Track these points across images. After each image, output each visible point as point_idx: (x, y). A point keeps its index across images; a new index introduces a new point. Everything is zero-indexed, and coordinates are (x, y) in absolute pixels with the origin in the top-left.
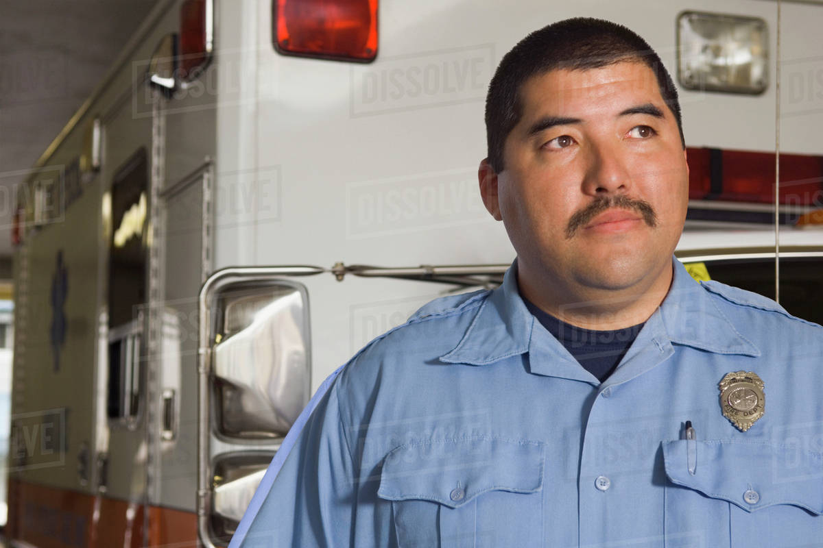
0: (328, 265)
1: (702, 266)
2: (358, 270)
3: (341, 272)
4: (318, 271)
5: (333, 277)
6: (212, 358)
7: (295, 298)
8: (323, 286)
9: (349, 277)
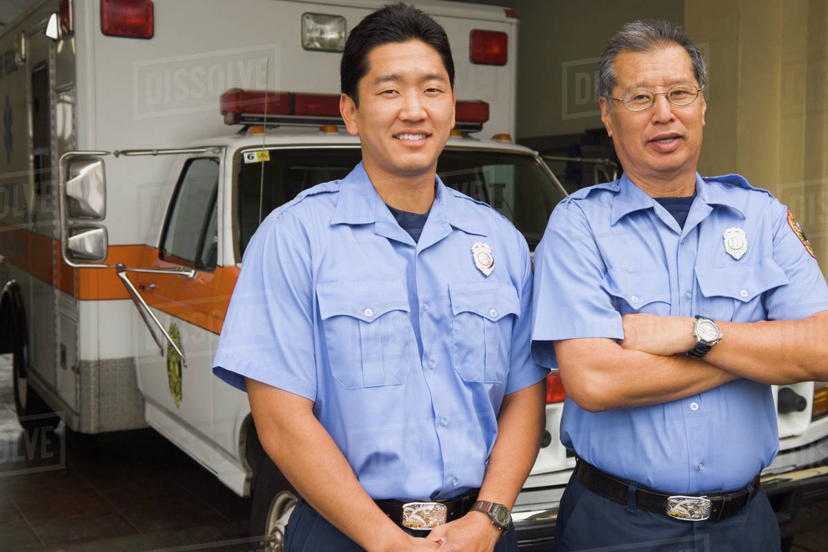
0: (112, 151)
1: (268, 152)
2: (125, 152)
3: (117, 154)
4: (108, 153)
5: (114, 156)
6: (65, 188)
7: (99, 163)
8: (110, 159)
9: (121, 156)
